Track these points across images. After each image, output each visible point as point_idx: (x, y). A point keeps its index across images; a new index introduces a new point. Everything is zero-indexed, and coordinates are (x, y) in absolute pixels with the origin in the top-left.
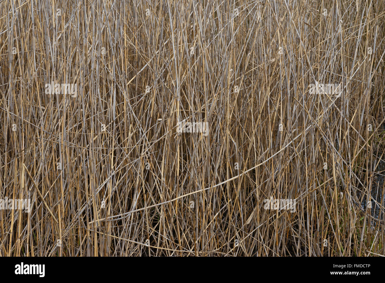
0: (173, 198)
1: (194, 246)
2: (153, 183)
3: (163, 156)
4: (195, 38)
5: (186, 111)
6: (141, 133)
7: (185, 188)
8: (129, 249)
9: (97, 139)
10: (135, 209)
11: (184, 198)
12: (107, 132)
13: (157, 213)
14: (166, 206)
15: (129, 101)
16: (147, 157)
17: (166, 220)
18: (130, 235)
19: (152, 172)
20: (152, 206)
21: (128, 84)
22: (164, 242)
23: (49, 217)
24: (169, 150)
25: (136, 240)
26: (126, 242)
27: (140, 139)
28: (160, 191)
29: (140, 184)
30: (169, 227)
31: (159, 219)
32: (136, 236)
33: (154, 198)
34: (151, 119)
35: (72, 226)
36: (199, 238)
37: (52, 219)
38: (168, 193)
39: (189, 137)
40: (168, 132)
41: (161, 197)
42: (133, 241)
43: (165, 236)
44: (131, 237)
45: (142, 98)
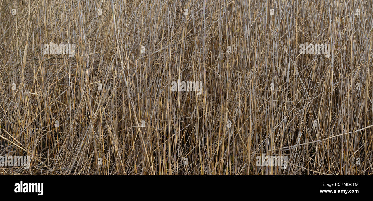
0: (325, 138)
1: (339, 172)
2: (311, 126)
3: (320, 108)
4: (345, 27)
5: (337, 78)
6: (304, 91)
7: (334, 131)
8: (293, 170)
9: (274, 94)
10: (299, 144)
11: (333, 138)
12: (281, 90)
13: (314, 147)
14: (320, 143)
15: (297, 69)
16: (308, 108)
17: (320, 152)
18: (294, 161)
19: (311, 119)
20: (310, 142)
21: (297, 57)
22: (318, 167)
23: (240, 145)
24: (324, 104)
25: (298, 165)
26: (292, 166)
27: (304, 96)
28: (317, 131)
29: (303, 127)
30: (322, 158)
31: (315, 152)
32: (299, 162)
33: (312, 137)
34: (312, 82)
35: (256, 152)
36: (343, 167)
37: (243, 146)
38: (322, 134)
39: (337, 96)
40: (323, 92)
41: (317, 137)
42: (297, 165)
43: (319, 163)
44: (295, 163)
45: (306, 68)
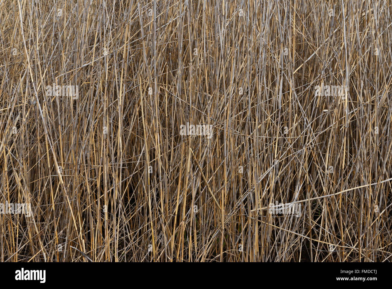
0: (336, 192)
1: (357, 243)
2: (316, 175)
3: (328, 148)
4: (366, 27)
5: (353, 102)
6: (305, 123)
7: (349, 183)
8: (289, 240)
9: (261, 127)
10: (297, 201)
11: (348, 192)
12: (271, 121)
13: (319, 206)
14: (329, 199)
15: (294, 89)
16: (311, 148)
17: (328, 214)
18: (290, 227)
19: (316, 164)
20: (315, 198)
21: (294, 73)
22: (326, 236)
23: (210, 203)
24: (334, 142)
25: (296, 232)
26: (286, 233)
27: (305, 130)
28: (323, 183)
29: (303, 176)
30: (332, 221)
31: (321, 213)
32: (297, 228)
33: (317, 191)
34: (317, 109)
35: (234, 213)
36: (363, 234)
37: (215, 204)
38: (331, 186)
39: (355, 130)
40: (334, 124)
41: (324, 190)
42: (294, 233)
43: (326, 230)
44: (292, 229)
45: (307, 88)
